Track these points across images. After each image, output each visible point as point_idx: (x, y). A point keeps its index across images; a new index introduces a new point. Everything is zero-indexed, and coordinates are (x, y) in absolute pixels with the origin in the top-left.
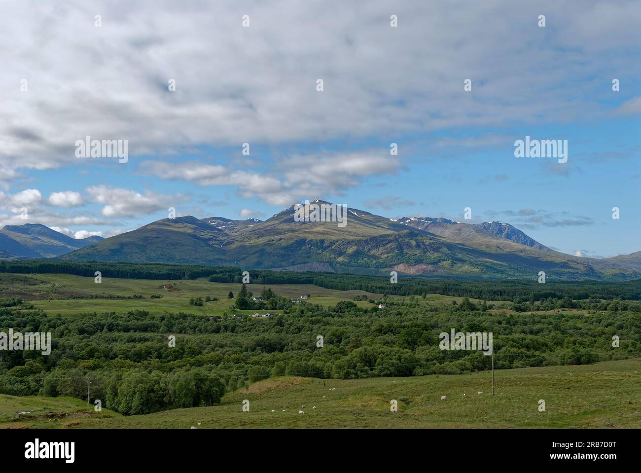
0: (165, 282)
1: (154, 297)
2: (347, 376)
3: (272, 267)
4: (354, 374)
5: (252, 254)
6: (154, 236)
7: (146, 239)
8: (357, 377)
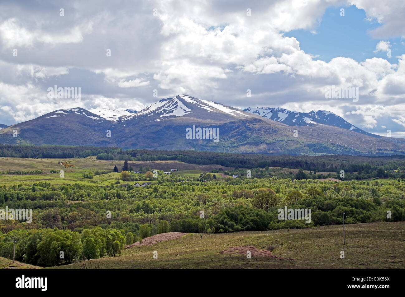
0: (62, 160)
1: (52, 172)
2: (217, 231)
3: (146, 147)
4: (223, 229)
5: (130, 137)
6: (50, 124)
7: (42, 127)
8: (226, 231)
